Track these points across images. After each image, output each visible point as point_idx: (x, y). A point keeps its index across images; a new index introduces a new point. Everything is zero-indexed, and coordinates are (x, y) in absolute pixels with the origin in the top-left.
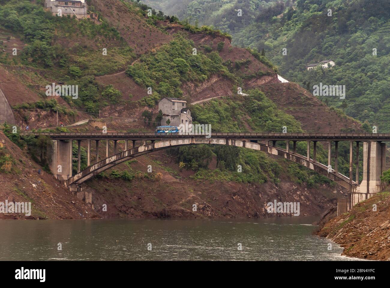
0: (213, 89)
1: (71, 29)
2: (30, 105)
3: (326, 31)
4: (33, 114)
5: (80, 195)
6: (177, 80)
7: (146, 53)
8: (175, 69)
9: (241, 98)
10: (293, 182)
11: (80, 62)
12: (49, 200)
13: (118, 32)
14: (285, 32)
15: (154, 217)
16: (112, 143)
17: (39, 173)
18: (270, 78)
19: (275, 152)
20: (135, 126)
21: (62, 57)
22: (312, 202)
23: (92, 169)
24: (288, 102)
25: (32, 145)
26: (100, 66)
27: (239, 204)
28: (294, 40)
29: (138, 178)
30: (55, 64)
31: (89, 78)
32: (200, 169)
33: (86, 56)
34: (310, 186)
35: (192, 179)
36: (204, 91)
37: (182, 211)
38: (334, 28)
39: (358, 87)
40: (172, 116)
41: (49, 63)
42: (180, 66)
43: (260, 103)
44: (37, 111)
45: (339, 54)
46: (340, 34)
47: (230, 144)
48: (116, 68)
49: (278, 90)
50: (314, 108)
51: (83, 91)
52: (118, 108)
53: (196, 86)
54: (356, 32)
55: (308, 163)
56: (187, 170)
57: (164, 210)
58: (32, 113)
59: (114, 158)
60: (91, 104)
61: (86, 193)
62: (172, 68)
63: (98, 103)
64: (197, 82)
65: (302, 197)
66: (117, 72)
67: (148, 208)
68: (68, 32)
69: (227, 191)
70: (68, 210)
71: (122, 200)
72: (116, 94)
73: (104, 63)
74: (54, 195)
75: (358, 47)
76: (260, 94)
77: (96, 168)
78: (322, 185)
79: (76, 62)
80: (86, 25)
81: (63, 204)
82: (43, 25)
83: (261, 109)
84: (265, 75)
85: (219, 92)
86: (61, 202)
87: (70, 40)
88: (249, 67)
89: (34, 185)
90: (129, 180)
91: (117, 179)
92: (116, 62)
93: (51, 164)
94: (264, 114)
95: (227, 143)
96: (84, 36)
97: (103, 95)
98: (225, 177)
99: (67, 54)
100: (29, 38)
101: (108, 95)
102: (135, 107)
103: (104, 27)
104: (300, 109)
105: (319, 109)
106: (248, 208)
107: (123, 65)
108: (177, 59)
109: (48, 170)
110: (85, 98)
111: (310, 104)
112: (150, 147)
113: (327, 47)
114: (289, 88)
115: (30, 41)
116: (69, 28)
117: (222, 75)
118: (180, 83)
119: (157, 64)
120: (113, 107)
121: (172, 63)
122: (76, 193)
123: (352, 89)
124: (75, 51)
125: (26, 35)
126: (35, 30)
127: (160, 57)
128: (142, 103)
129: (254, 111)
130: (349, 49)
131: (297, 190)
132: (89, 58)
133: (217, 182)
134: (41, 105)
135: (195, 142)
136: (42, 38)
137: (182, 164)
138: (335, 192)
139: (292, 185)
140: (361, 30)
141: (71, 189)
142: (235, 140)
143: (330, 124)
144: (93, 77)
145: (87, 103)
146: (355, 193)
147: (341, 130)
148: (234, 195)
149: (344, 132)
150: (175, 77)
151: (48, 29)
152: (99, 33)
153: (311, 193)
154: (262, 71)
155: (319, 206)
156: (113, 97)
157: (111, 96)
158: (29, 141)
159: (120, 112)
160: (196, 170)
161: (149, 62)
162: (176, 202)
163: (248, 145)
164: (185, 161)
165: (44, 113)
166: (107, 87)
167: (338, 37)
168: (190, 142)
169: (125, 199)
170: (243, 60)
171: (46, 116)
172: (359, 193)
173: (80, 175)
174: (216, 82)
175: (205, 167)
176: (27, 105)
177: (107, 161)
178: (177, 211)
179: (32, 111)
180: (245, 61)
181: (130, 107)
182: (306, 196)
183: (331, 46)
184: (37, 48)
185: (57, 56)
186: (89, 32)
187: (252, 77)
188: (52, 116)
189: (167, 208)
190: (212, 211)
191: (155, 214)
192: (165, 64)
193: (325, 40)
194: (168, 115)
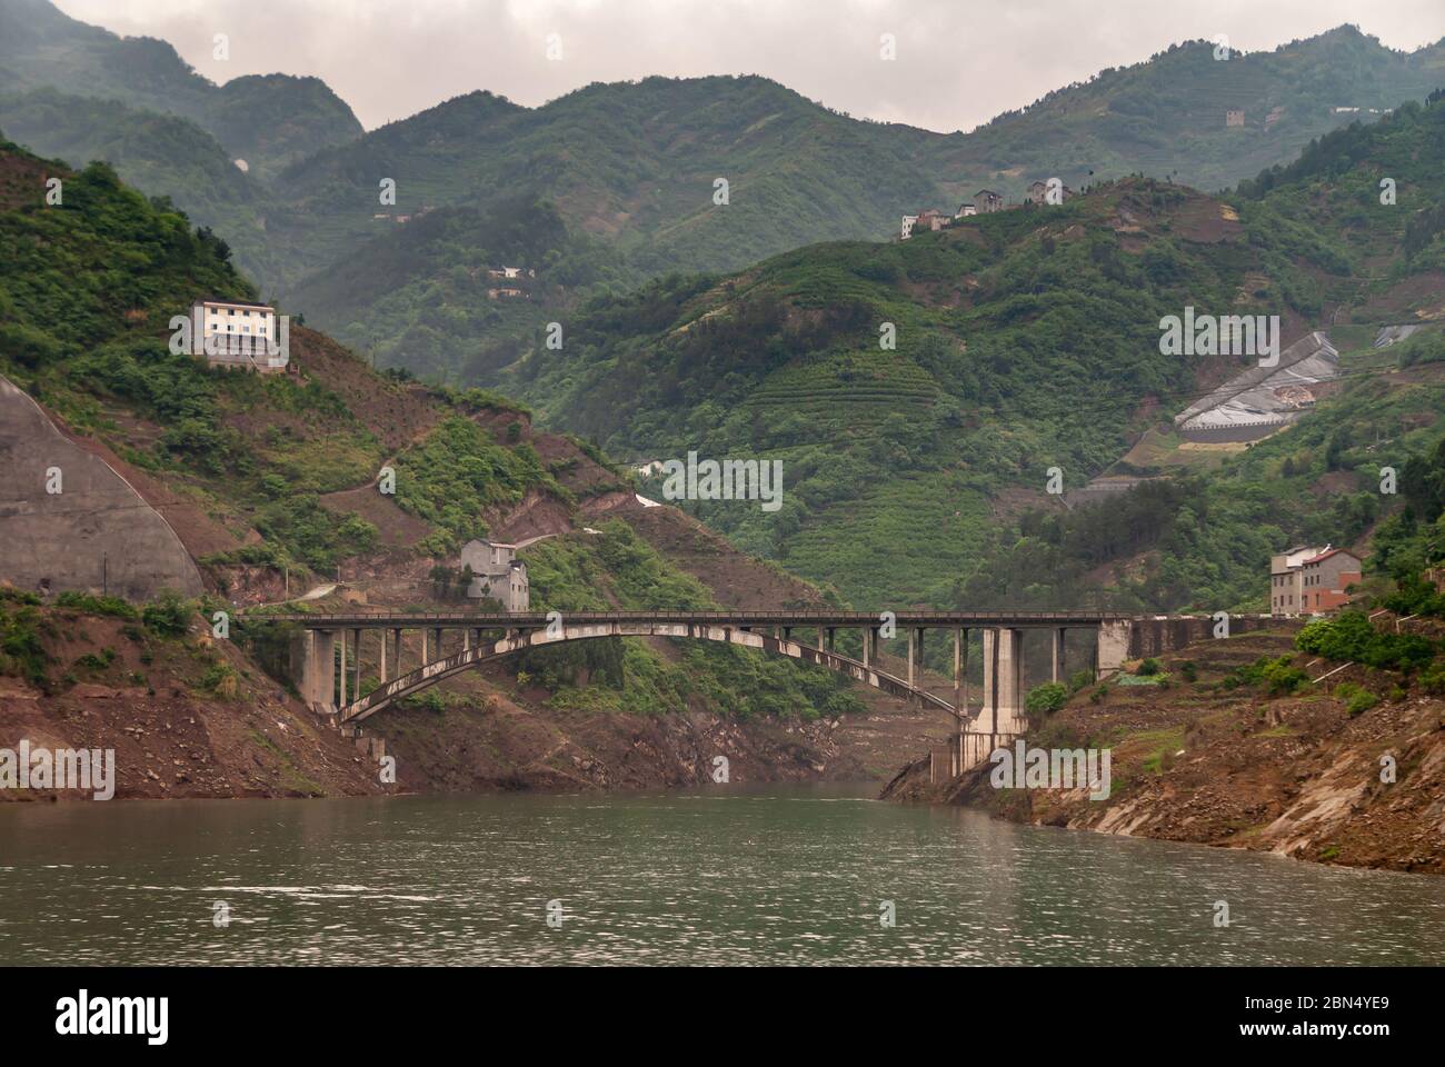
0: (531, 520)
1: (253, 394)
2: (230, 555)
3: (637, 400)
4: (235, 574)
5: (362, 744)
6: (473, 500)
7: (404, 445)
8: (467, 479)
9: (590, 539)
10: (711, 711)
11: (282, 465)
12: (316, 756)
13: (345, 401)
14: (540, 401)
15: (498, 789)
16: (391, 634)
17: (280, 699)
18: (623, 497)
19: (794, 651)
20: (415, 599)
21: (241, 455)
22: (749, 753)
23: (391, 690)
24: (667, 545)
25: (261, 641)
26: (324, 473)
27: (647, 757)
28: (565, 418)
29: (454, 708)
30: (228, 468)
31: (306, 498)
32: (562, 686)
33: (291, 451)
34: (741, 718)
35: (547, 707)
36: (516, 524)
37: (553, 776)
38: (653, 394)
39: (723, 514)
40: (492, 577)
41: (216, 467)
42: (474, 473)
43: (630, 548)
44: (242, 569)
45: (669, 447)
46: (665, 406)
47: (697, 634)
48: (357, 477)
49: (642, 521)
50: (721, 559)
51: (298, 525)
52: (374, 561)
53: (504, 513)
54: (700, 402)
55: (866, 672)
56: (534, 689)
57: (515, 773)
58: (233, 573)
59: (440, 666)
60: (321, 554)
61: (374, 740)
62: (460, 476)
63: (334, 551)
64: (506, 505)
65: (730, 742)
66: (358, 485)
67: (483, 769)
68: (246, 401)
69: (620, 733)
70: (354, 776)
71: (433, 753)
72: (366, 532)
73: (331, 465)
74: (321, 746)
75: (711, 432)
76: (625, 530)
77: (401, 687)
78: (764, 717)
79: (273, 465)
80: (281, 387)
81: (341, 764)
82: (193, 388)
83: (633, 560)
84: (613, 490)
85: (544, 526)
86: (336, 761)
87: (252, 419)
88: (577, 473)
89: (282, 726)
90: (438, 712)
91: (417, 710)
92: (354, 465)
93: (301, 682)
94: (640, 571)
95: (691, 633)
96: (280, 409)
97: (340, 534)
98: (611, 702)
99: (252, 448)
100: (168, 415)
101: (351, 533)
102: (409, 558)
103: (316, 389)
104: (693, 561)
105: (733, 561)
106: (663, 766)
107: (367, 471)
108: (467, 457)
109: (295, 693)
110: (305, 540)
111: (712, 551)
112: (521, 643)
113: (641, 434)
114: (665, 518)
115: (171, 422)
116: (247, 392)
117: (548, 491)
118: (481, 507)
119: (432, 470)
120: (364, 559)
121: (459, 467)
122: (353, 740)
123: (710, 519)
124: (269, 440)
125: (160, 409)
126: (179, 397)
127: (434, 454)
128: (421, 550)
129: (619, 565)
130: (691, 436)
131: (719, 728)
132: (300, 456)
133: (598, 714)
134: (251, 555)
135: (619, 632)
136: (197, 414)
137: (522, 676)
138: (790, 730)
139: (709, 718)
140: (711, 397)
141: (343, 733)
142: (708, 628)
143: (759, 592)
144: (315, 495)
145: (311, 551)
146: (968, 734)
147: (784, 604)
148: (636, 741)
149: (790, 607)
150: (470, 495)
151: (204, 395)
152: (309, 403)
153: (745, 732)
154: (606, 483)
155: (761, 759)
156: (365, 539)
157: (360, 535)
158: (255, 631)
159: (377, 569)
160: (553, 690)
161: (415, 465)
162: (536, 757)
163: (737, 637)
164: (528, 670)
165: (255, 573)
166: (348, 517)
167: (663, 413)
168: (610, 632)
169: (438, 752)
170: (564, 461)
171: (260, 579)
172: (976, 734)
173: (365, 702)
174: (536, 506)
175: (571, 683)
176: (224, 556)
177: (426, 673)
178: (543, 775)
179: (234, 568)
180: (568, 461)
181: (399, 559)
182: (736, 740)
183: (648, 430)
184: (190, 434)
185: (232, 451)
186: (288, 401)
187: (587, 494)
188: (270, 579)
189: (520, 770)
190: (606, 773)
191: (500, 783)
192: (446, 468)
193: (635, 418)
194: (483, 576)
